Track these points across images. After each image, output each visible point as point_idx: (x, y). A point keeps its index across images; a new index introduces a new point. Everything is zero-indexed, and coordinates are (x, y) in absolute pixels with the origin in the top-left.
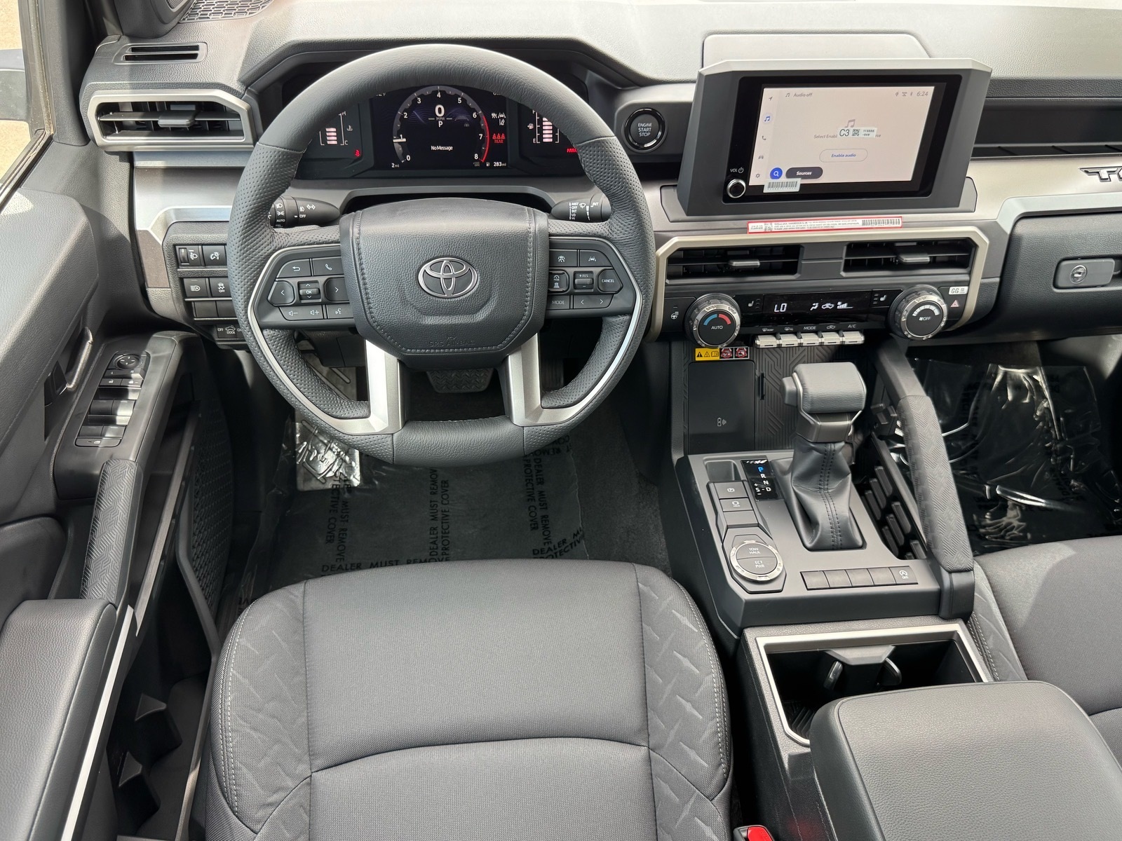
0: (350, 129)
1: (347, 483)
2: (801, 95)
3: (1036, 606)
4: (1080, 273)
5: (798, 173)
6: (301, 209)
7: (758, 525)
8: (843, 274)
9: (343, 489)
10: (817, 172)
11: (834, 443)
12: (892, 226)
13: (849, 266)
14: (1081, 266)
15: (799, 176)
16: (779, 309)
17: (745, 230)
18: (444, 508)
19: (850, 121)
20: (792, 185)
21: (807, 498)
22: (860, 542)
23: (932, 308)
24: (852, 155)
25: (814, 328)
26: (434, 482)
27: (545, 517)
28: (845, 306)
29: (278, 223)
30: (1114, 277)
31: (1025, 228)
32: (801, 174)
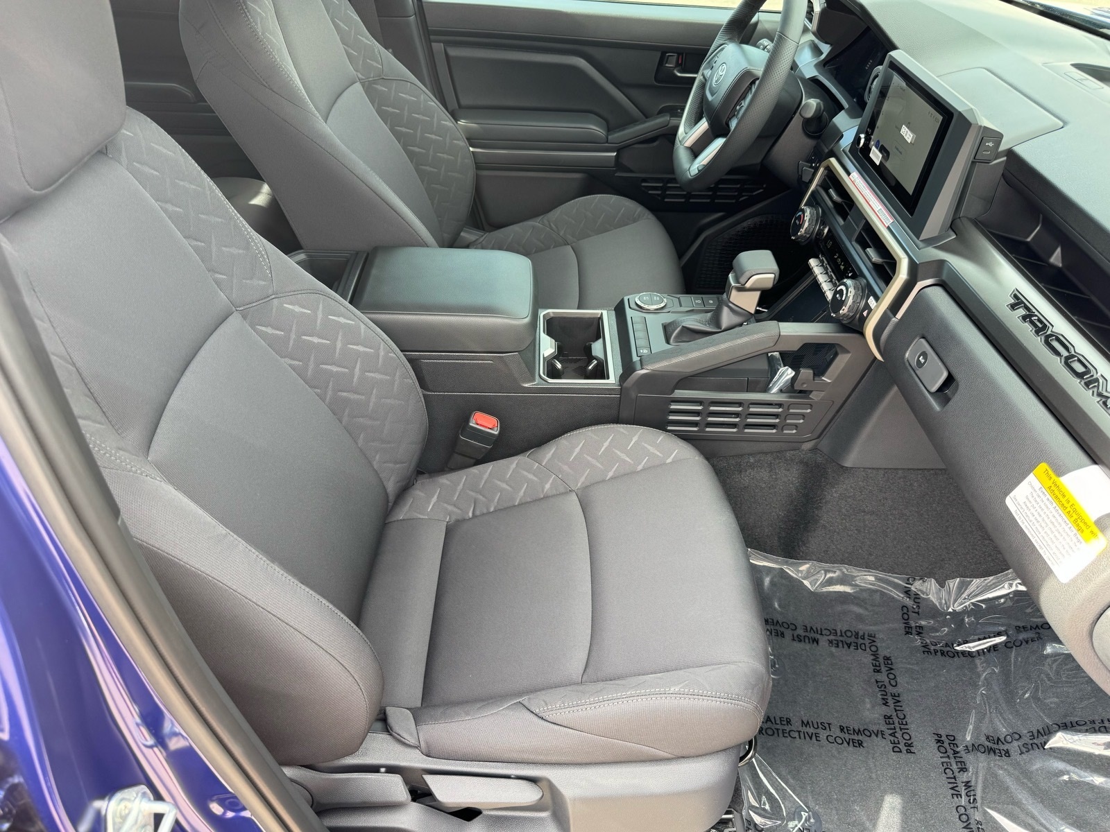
8: (853, 241)
12: (885, 223)
17: (850, 175)
23: (844, 292)
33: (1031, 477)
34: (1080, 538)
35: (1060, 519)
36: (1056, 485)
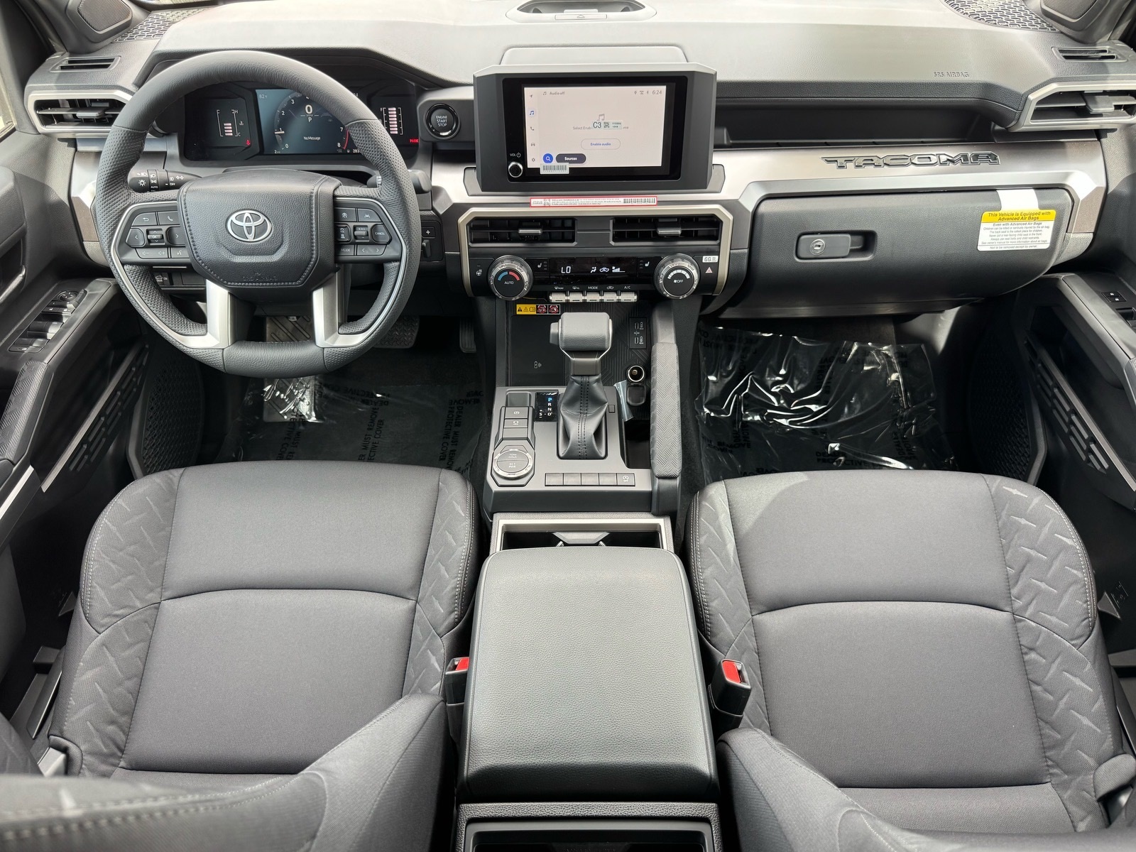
0: (241, 124)
1: (303, 418)
2: (555, 93)
3: (761, 517)
4: (819, 246)
5: (566, 159)
6: (171, 179)
7: (527, 439)
8: (612, 243)
9: (299, 422)
10: (581, 158)
11: (589, 376)
12: (649, 204)
13: (617, 237)
14: (820, 241)
15: (567, 161)
16: (564, 270)
17: (528, 204)
18: (376, 440)
19: (600, 115)
20: (563, 168)
21: (568, 419)
22: (603, 455)
23: (684, 272)
24: (607, 144)
25: (596, 288)
26: (372, 421)
27: (453, 452)
28: (618, 270)
29: (153, 189)
30: (852, 251)
31: (767, 207)
32: (568, 159)
33: (983, 226)
35: (1020, 226)
36: (1000, 215)
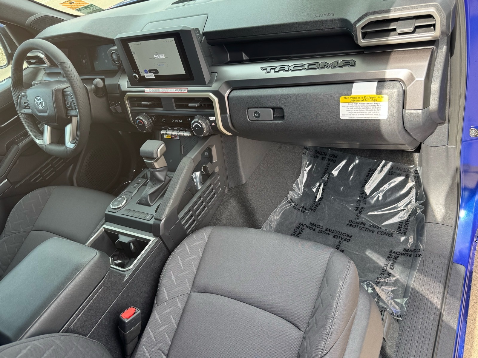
0: (87, 60)
7: (133, 193)
10: (157, 71)
12: (184, 92)
13: (177, 107)
15: (153, 73)
16: (163, 120)
17: (144, 91)
22: (151, 204)
24: (163, 65)
25: (177, 129)
28: (181, 121)
33: (341, 105)
34: (377, 103)
35: (365, 105)
36: (352, 98)
